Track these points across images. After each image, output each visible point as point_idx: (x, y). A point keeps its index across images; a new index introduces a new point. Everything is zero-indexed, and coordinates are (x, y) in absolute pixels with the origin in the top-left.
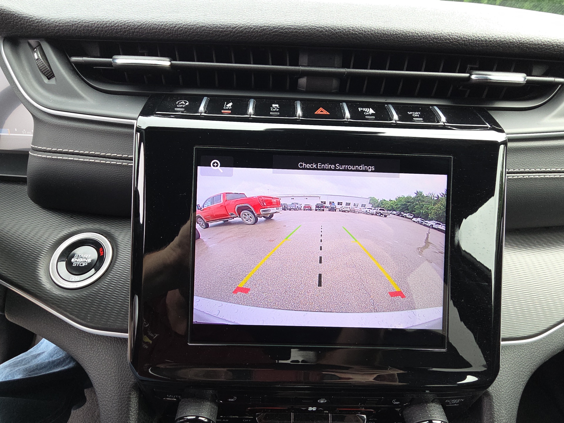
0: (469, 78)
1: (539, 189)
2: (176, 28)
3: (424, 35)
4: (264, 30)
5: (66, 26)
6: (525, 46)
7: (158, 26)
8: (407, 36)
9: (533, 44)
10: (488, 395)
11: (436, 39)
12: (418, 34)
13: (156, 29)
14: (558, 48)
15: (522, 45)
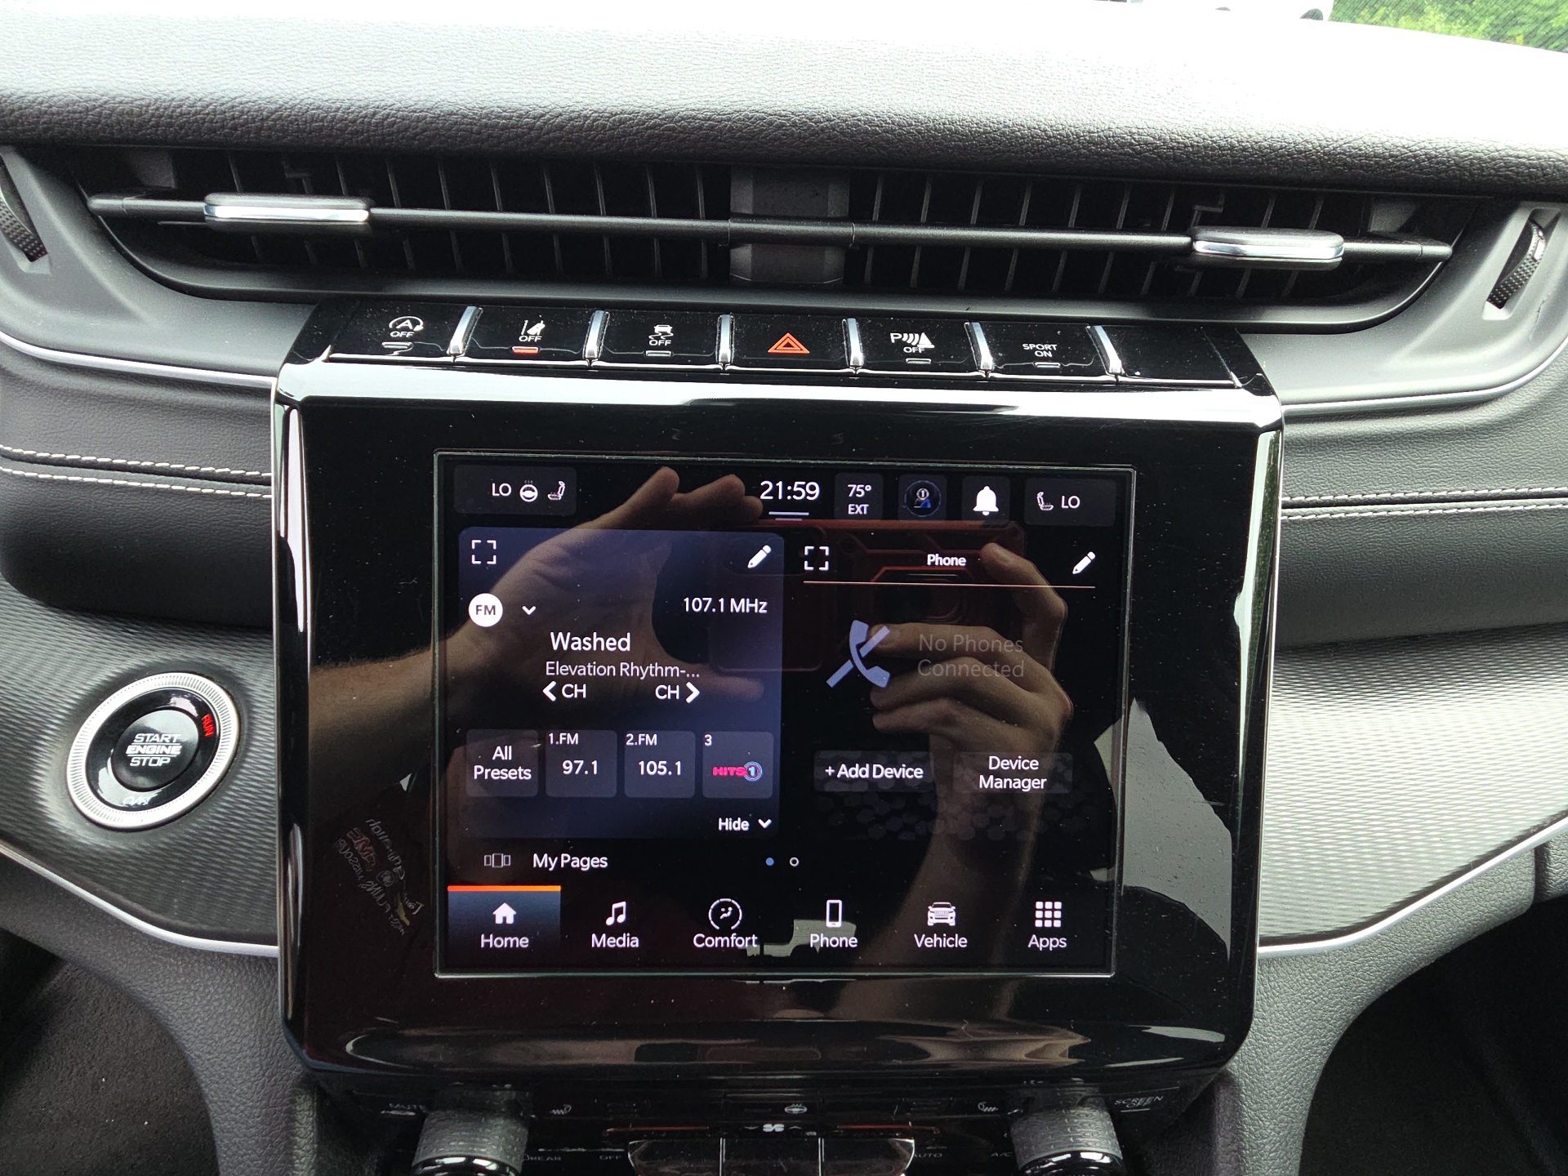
0: (1189, 249)
1: (1375, 547)
2: (378, 117)
3: (1064, 133)
4: (621, 122)
5: (68, 112)
6: (1339, 160)
7: (327, 112)
8: (1017, 137)
9: (1360, 156)
10: (1227, 1080)
11: (1095, 144)
12: (1045, 131)
13: (322, 120)
14: (1430, 163)
15: (1329, 160)
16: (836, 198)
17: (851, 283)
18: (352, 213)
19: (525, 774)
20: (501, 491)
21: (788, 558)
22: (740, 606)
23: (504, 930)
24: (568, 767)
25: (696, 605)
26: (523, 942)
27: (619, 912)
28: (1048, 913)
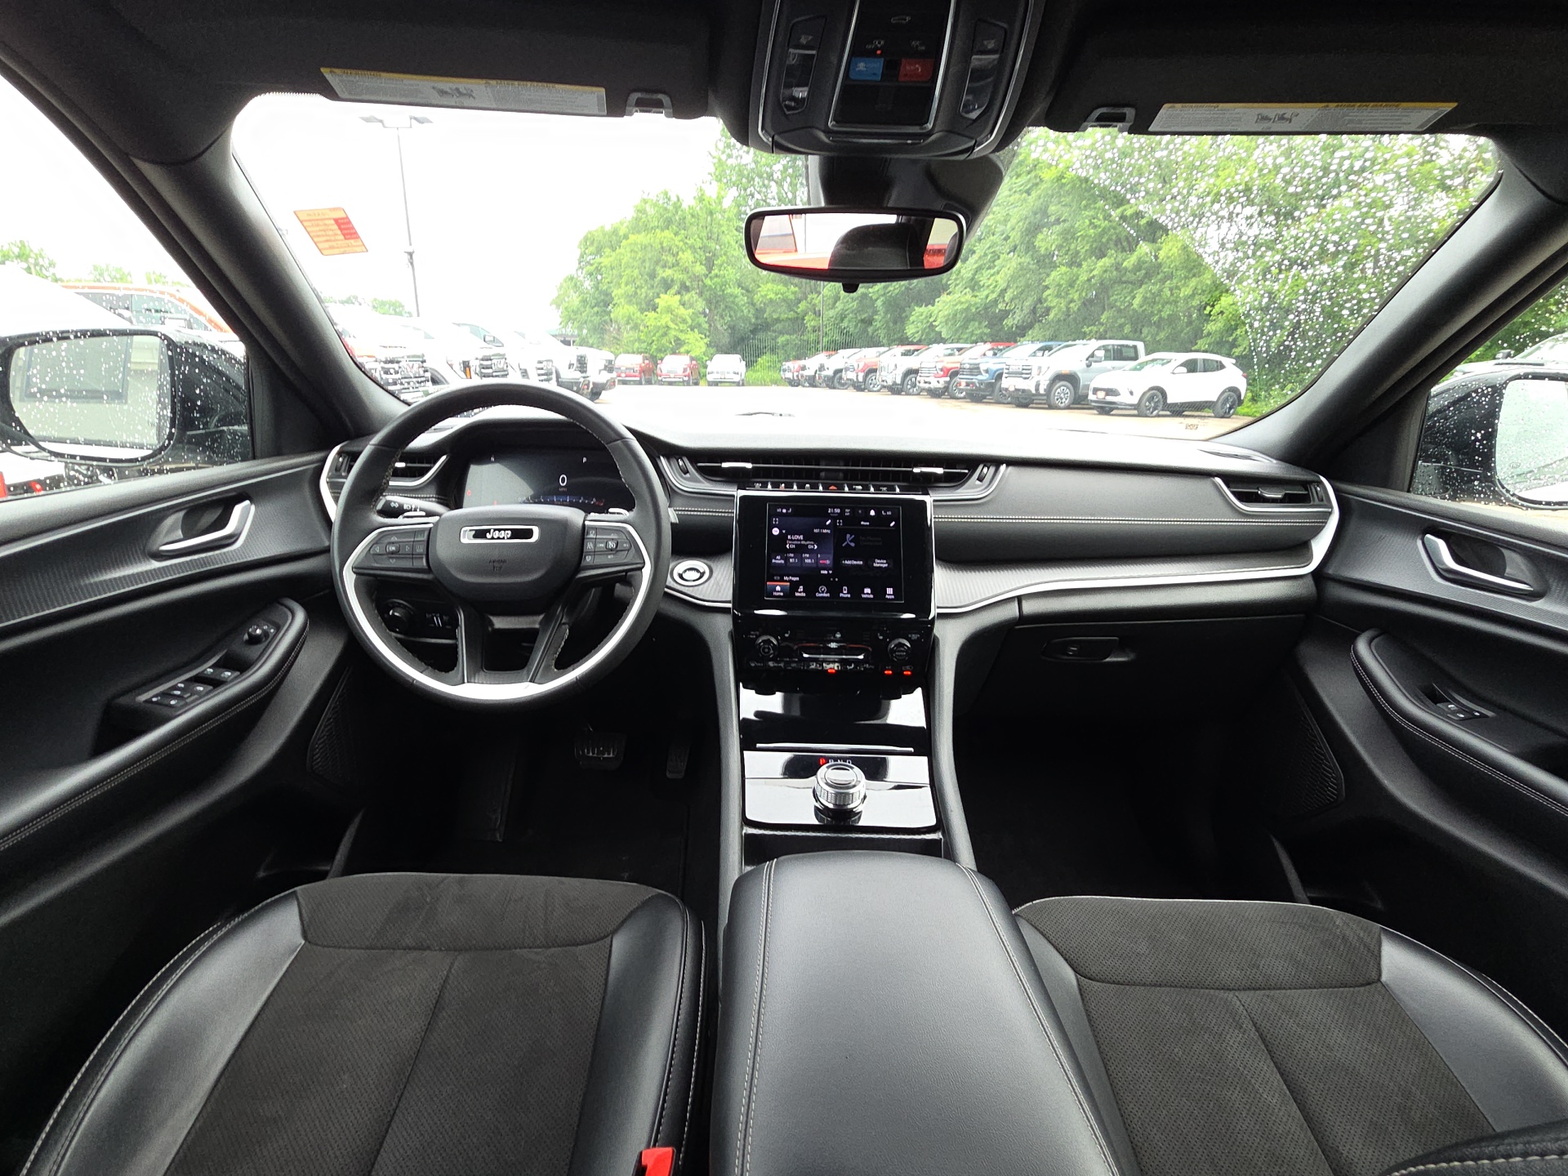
0: (913, 472)
2: (757, 449)
5: (699, 449)
7: (748, 448)
13: (747, 450)
16: (842, 463)
17: (845, 479)
18: (749, 466)
19: (783, 562)
20: (779, 510)
21: (834, 522)
22: (825, 531)
23: (778, 591)
24: (791, 560)
25: (816, 531)
26: (782, 593)
27: (801, 588)
28: (890, 591)
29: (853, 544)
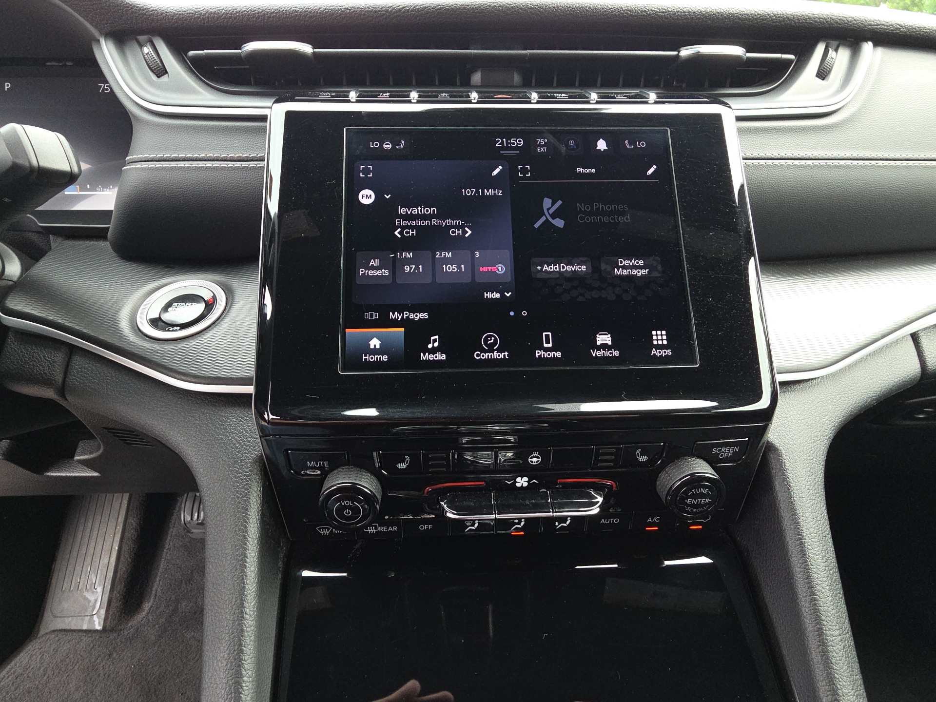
0: (678, 56)
2: (321, 9)
3: (616, 7)
4: (426, 7)
5: (187, 13)
6: (736, 17)
7: (300, 9)
8: (596, 8)
9: (745, 14)
11: (630, 11)
12: (607, 6)
13: (297, 12)
15: (732, 16)
19: (386, 272)
20: (375, 145)
21: (510, 172)
22: (489, 192)
23: (375, 352)
24: (407, 269)
25: (468, 192)
26: (385, 358)
27: (435, 341)
28: (659, 337)
29: (559, 223)
